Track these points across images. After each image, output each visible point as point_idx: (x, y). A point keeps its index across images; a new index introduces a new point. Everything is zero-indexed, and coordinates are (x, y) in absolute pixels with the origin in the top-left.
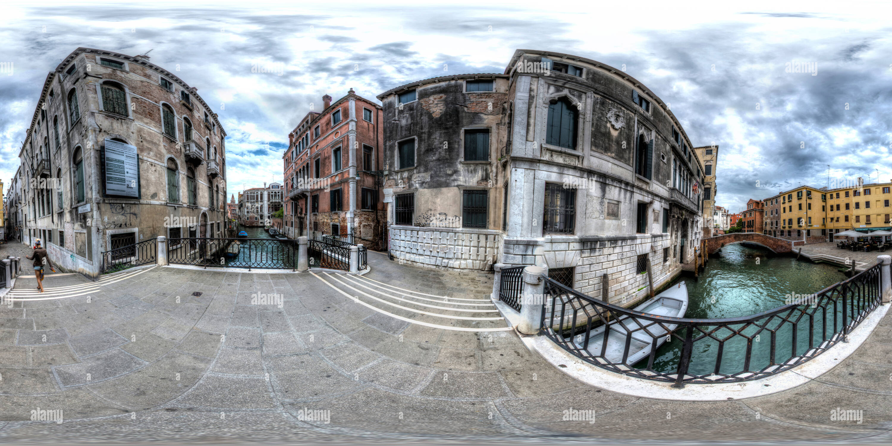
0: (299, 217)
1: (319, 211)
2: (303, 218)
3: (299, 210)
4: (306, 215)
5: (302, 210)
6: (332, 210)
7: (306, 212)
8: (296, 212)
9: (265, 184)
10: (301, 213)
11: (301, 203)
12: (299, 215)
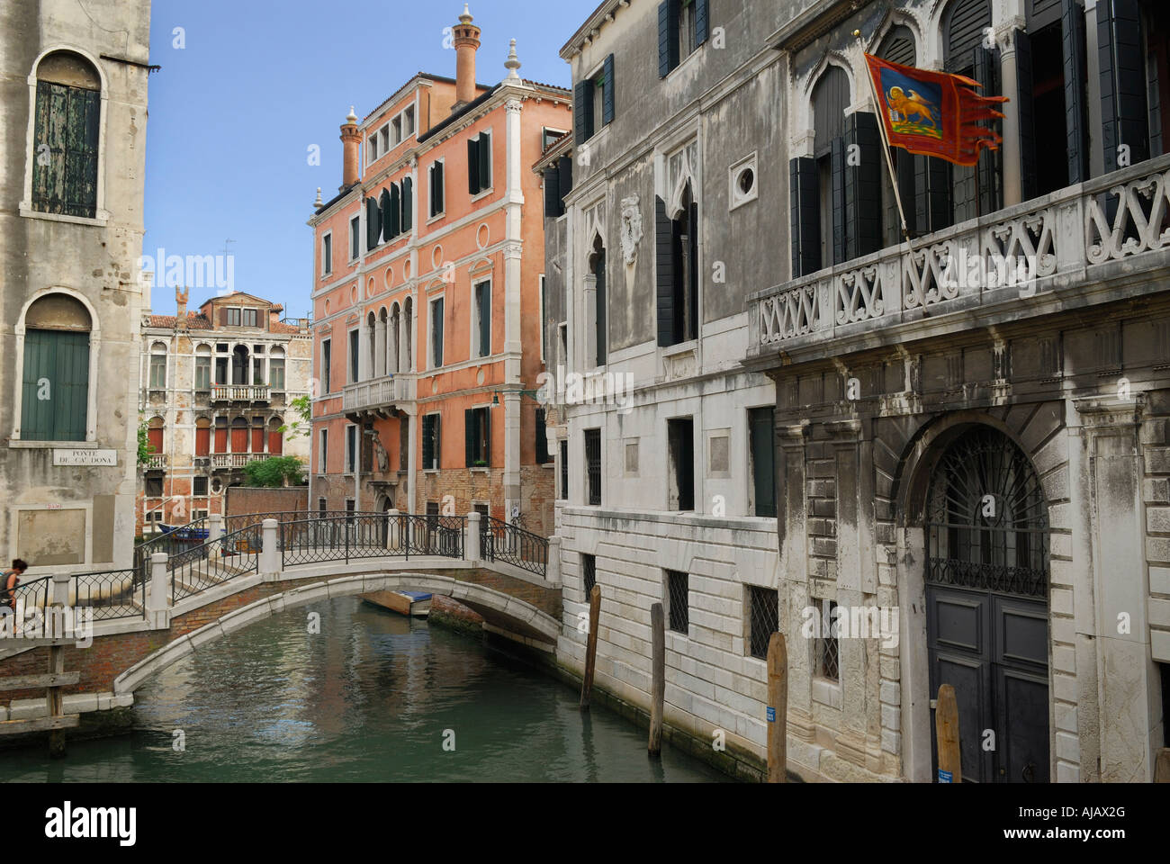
0: (377, 485)
1: (444, 464)
2: (393, 488)
3: (379, 459)
4: (403, 473)
5: (388, 458)
6: (469, 464)
7: (405, 466)
8: (367, 465)
9: (182, 301)
10: (386, 470)
11: (386, 434)
12: (379, 477)
